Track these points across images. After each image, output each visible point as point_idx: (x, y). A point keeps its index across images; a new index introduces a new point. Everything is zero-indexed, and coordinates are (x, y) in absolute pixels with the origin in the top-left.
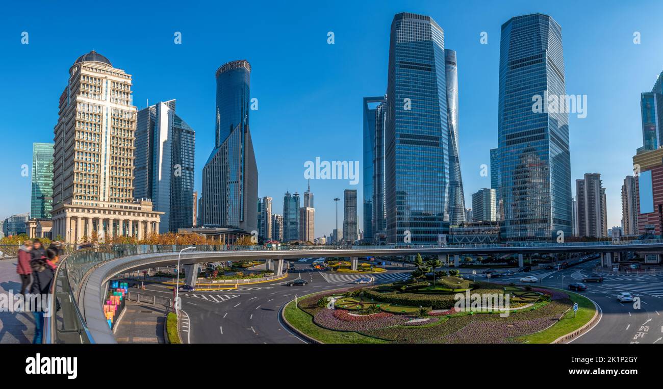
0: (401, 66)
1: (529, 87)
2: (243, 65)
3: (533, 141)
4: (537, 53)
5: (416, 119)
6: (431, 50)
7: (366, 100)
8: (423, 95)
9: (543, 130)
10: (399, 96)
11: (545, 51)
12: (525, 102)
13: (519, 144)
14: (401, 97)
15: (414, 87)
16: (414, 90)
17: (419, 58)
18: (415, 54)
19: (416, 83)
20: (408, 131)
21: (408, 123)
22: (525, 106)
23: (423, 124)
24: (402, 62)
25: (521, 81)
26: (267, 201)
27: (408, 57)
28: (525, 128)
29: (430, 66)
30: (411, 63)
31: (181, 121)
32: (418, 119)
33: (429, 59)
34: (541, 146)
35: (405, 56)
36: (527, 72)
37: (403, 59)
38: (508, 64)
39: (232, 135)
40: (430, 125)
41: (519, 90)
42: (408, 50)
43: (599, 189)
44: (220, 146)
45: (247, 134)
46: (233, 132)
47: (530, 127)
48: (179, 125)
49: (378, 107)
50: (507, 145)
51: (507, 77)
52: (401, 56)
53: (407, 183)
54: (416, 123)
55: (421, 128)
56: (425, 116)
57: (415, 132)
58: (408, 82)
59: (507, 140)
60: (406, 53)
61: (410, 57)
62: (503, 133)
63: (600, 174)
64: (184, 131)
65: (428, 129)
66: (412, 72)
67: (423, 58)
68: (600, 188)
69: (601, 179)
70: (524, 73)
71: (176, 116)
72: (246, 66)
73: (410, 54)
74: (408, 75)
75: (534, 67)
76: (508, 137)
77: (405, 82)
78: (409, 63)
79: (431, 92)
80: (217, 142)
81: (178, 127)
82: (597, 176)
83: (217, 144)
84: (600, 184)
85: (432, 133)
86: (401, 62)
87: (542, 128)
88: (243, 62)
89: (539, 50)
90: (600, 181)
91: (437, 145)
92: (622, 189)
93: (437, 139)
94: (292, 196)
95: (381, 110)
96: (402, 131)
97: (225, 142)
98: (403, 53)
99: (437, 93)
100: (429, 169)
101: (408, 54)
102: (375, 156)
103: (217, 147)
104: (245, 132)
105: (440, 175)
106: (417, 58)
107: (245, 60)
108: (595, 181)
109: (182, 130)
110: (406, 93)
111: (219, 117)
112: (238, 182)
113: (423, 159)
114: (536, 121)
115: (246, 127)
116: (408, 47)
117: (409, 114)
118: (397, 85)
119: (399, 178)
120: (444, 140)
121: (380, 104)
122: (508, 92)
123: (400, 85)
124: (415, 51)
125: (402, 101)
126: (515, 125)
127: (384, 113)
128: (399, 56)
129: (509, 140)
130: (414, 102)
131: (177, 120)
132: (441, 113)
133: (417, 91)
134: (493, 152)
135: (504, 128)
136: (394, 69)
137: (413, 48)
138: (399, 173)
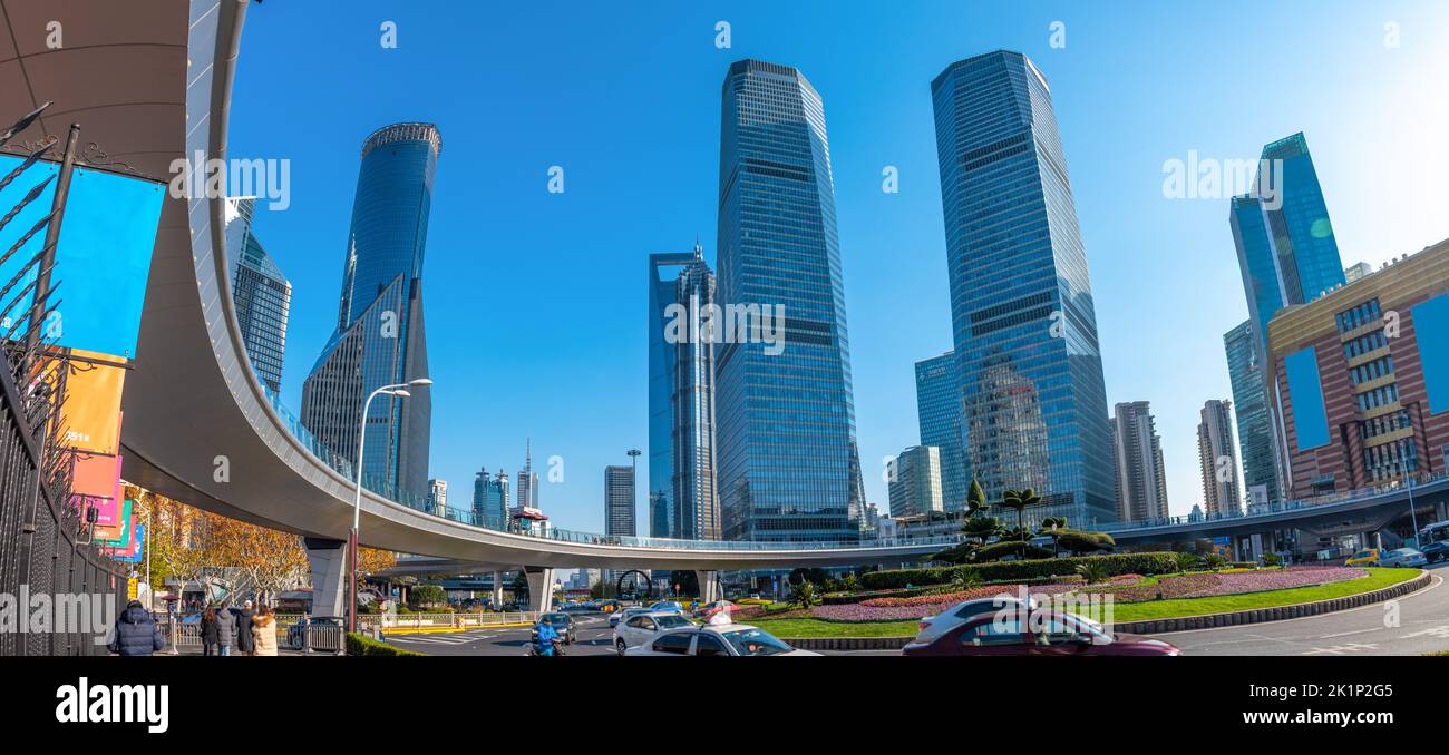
0: (750, 170)
1: (1009, 205)
2: (428, 135)
3: (1029, 323)
4: (1015, 132)
6: (804, 138)
7: (656, 260)
8: (794, 232)
9: (1047, 297)
10: (747, 234)
11: (1030, 127)
12: (1003, 238)
13: (1000, 331)
14: (750, 235)
15: (777, 213)
16: (776, 221)
17: (782, 153)
18: (775, 145)
19: (779, 206)
21: (768, 291)
22: (1004, 247)
23: (796, 294)
24: (752, 161)
25: (989, 195)
26: (436, 490)
27: (762, 149)
28: (1009, 295)
29: (805, 170)
30: (769, 164)
31: (260, 252)
33: (803, 156)
35: (755, 149)
36: (1000, 174)
37: (752, 155)
38: (958, 161)
39: (380, 299)
40: (810, 296)
41: (985, 214)
43: (1149, 436)
44: (351, 326)
45: (415, 302)
46: (384, 294)
47: (1018, 292)
48: (256, 265)
49: (681, 274)
50: (974, 335)
51: (961, 188)
52: (748, 148)
54: (783, 293)
56: (801, 277)
58: (763, 204)
59: (974, 325)
60: (757, 142)
61: (765, 150)
62: (963, 309)
63: (1148, 403)
64: (266, 281)
65: (807, 305)
66: (771, 182)
67: (790, 154)
68: (1152, 433)
69: (1151, 414)
70: (992, 177)
71: (251, 238)
72: (433, 139)
73: (764, 143)
74: (763, 188)
75: (1010, 162)
76: (975, 318)
77: (758, 202)
78: (766, 163)
79: (810, 226)
80: (344, 314)
81: (251, 266)
82: (1141, 407)
83: (343, 320)
84: (1151, 426)
85: (815, 316)
86: (748, 161)
87: (1046, 291)
88: (429, 129)
89: (1018, 127)
90: (1151, 418)
91: (827, 341)
92: (1199, 433)
93: (826, 328)
94: (493, 478)
95: (689, 280)
97: (365, 315)
99: (821, 228)
101: (761, 143)
102: (677, 386)
103: (343, 328)
104: (412, 295)
105: (835, 409)
106: (780, 152)
107: (433, 126)
108: (1140, 417)
109: (260, 278)
110: (761, 227)
111: (354, 258)
112: (386, 421)
113: (799, 372)
114: (1029, 278)
115: (414, 282)
116: (762, 131)
117: (768, 273)
118: (744, 208)
119: (752, 415)
120: (840, 332)
121: (684, 267)
122: (964, 221)
123: (748, 209)
124: (775, 139)
125: (754, 243)
126: (989, 290)
127: (694, 288)
128: (745, 147)
129: (977, 324)
130: (776, 246)
131: (253, 248)
132: (831, 273)
133: (782, 222)
134: (921, 368)
135: (964, 298)
136: (734, 177)
137: (770, 132)
138: (752, 404)
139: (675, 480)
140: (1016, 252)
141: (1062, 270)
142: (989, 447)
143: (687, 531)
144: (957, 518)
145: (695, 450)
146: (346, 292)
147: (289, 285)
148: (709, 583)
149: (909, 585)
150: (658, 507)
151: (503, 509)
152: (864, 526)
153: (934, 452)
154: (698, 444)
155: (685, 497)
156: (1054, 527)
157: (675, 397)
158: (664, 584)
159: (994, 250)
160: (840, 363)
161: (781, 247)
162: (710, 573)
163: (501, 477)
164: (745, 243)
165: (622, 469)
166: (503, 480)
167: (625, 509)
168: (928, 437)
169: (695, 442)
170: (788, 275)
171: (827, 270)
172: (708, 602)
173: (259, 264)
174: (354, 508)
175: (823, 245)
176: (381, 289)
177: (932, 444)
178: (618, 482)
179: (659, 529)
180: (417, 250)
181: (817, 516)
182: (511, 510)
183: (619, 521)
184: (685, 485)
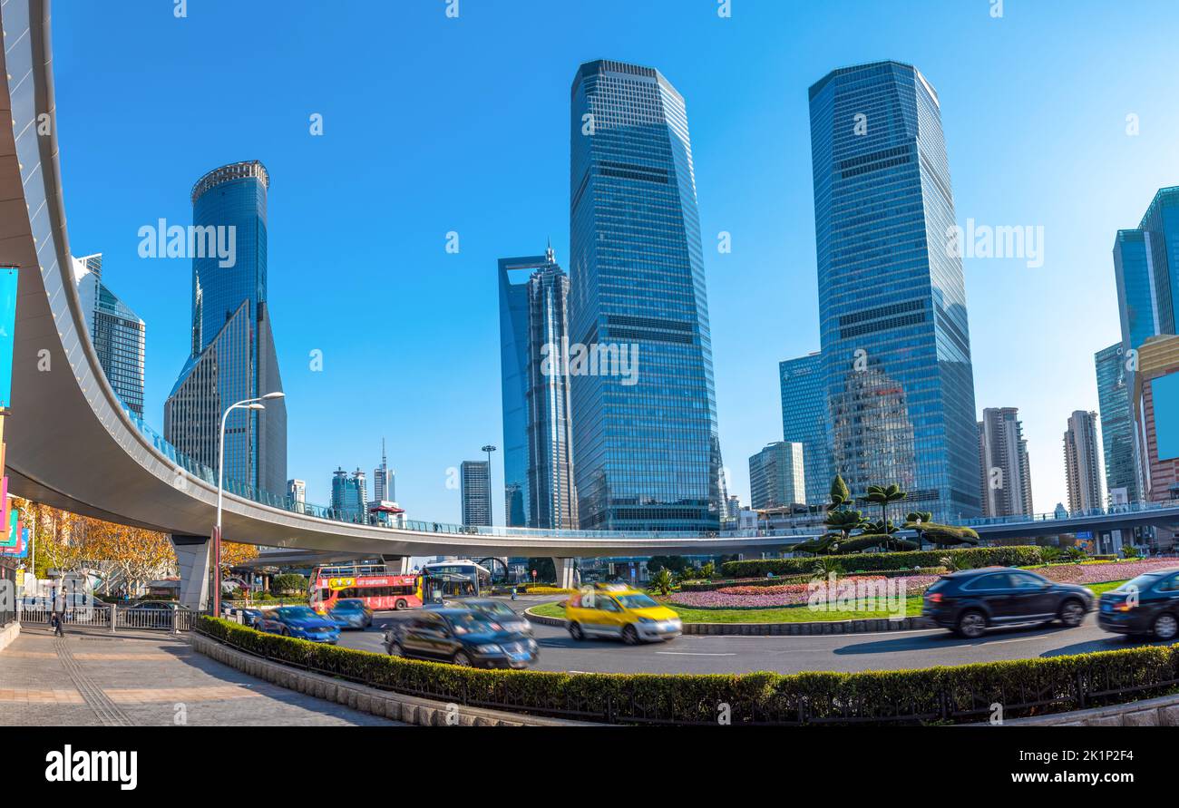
0: (604, 172)
1: (885, 215)
2: (253, 171)
3: (900, 328)
4: (898, 143)
5: (640, 284)
6: (664, 139)
7: (505, 265)
8: (653, 234)
9: (920, 304)
10: (602, 236)
11: (915, 140)
12: (877, 246)
13: (869, 334)
14: (606, 237)
15: (633, 215)
16: (634, 223)
17: (640, 155)
18: (632, 147)
19: (636, 208)
20: (625, 310)
21: (625, 292)
23: (656, 295)
24: (606, 164)
25: (864, 203)
26: (295, 489)
27: (617, 152)
29: (666, 172)
30: (625, 166)
31: (113, 299)
32: (645, 285)
33: (662, 158)
34: (917, 336)
35: (609, 151)
36: (878, 183)
37: (605, 157)
38: (835, 167)
39: (229, 324)
40: (670, 296)
41: (860, 221)
42: (616, 139)
43: (1015, 440)
44: (204, 351)
45: (263, 324)
46: (233, 319)
47: (888, 299)
48: (110, 307)
49: (531, 277)
50: (842, 337)
51: (833, 195)
52: (601, 150)
53: (628, 423)
54: (642, 293)
55: (652, 304)
56: (661, 278)
57: (639, 311)
58: (620, 206)
59: (842, 328)
60: (612, 145)
61: (620, 152)
62: (832, 312)
63: (1016, 409)
64: (121, 322)
65: (668, 305)
66: (627, 184)
67: (647, 156)
68: (1019, 438)
69: (1019, 420)
70: (868, 184)
71: (102, 288)
72: (259, 175)
73: (620, 146)
74: (619, 191)
75: (891, 171)
76: (843, 321)
77: (613, 205)
78: (621, 166)
79: (670, 228)
80: (196, 341)
81: (106, 312)
82: (1010, 413)
83: (196, 347)
84: (1018, 432)
85: (676, 315)
86: (602, 163)
87: (918, 298)
88: (253, 167)
89: (901, 137)
90: (1018, 424)
91: (688, 340)
92: (1065, 440)
93: (687, 327)
94: (350, 476)
95: (541, 283)
96: (613, 309)
97: (216, 341)
98: (605, 144)
99: (683, 229)
100: (673, 392)
101: (617, 146)
103: (196, 354)
104: (259, 318)
105: (697, 405)
107: (256, 163)
108: (1008, 422)
109: (116, 320)
110: (617, 229)
111: (200, 292)
112: (244, 430)
113: (659, 370)
114: (903, 285)
115: (260, 306)
116: (616, 133)
117: (625, 274)
118: (597, 211)
119: (609, 410)
120: (702, 331)
121: (535, 270)
122: (837, 227)
123: (603, 212)
124: (631, 141)
125: (609, 245)
126: (859, 295)
127: (546, 290)
128: (597, 149)
129: (845, 327)
130: (634, 248)
131: (106, 297)
132: (693, 273)
133: (640, 224)
134: (786, 367)
135: (832, 302)
136: (587, 178)
137: (626, 134)
138: (610, 400)
139: (531, 473)
140: (889, 260)
141: (937, 280)
142: (854, 444)
143: (543, 519)
144: (820, 510)
145: (551, 445)
146: (196, 322)
147: (141, 322)
148: (566, 570)
149: (770, 574)
150: (514, 500)
151: (360, 503)
152: (725, 516)
153: (797, 448)
154: (554, 439)
155: (541, 489)
156: (919, 521)
157: (529, 395)
158: (520, 570)
159: (866, 256)
160: (702, 361)
161: (639, 248)
162: (566, 561)
163: (357, 475)
164: (599, 245)
165: (478, 464)
166: (360, 478)
167: (482, 500)
168: (790, 435)
169: (551, 437)
170: (647, 276)
171: (688, 271)
172: (565, 587)
173: (113, 309)
174: (217, 508)
175: (685, 245)
176: (228, 316)
177: (796, 440)
178: (474, 476)
179: (515, 519)
180: (260, 277)
181: (676, 507)
182: (369, 504)
183: (475, 512)
184: (541, 477)
